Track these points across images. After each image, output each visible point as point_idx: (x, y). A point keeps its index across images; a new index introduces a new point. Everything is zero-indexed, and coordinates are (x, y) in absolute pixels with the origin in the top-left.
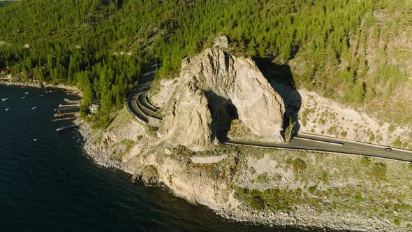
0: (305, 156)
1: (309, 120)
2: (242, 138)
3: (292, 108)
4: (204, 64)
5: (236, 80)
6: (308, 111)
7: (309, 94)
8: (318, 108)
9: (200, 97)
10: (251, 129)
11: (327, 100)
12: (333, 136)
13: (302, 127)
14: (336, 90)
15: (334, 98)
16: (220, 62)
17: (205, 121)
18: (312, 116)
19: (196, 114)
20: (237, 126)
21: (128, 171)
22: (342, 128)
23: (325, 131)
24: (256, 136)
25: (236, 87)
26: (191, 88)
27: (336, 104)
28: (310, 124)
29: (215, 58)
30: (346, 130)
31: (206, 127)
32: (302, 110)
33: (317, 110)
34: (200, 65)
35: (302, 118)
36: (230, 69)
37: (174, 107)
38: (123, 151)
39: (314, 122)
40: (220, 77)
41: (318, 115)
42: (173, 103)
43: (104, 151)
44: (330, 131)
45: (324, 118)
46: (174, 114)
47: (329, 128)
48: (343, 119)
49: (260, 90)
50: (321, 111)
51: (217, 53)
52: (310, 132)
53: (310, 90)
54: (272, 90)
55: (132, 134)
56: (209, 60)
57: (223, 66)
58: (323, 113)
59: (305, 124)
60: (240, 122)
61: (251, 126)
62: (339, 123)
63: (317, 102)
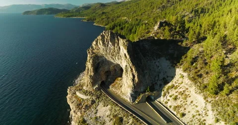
1: (169, 93)
3: (165, 80)
4: (99, 40)
5: (120, 52)
6: (172, 87)
7: (182, 73)
8: (181, 86)
10: (122, 87)
11: (190, 82)
12: (175, 113)
13: (162, 97)
15: (196, 83)
16: (109, 40)
18: (173, 92)
22: (185, 109)
23: (173, 107)
24: (121, 92)
25: (120, 57)
26: (89, 53)
27: (194, 88)
28: (167, 97)
29: (106, 37)
30: (186, 112)
31: (89, 77)
32: (170, 84)
33: (179, 88)
35: (165, 90)
36: (116, 45)
39: (171, 96)
40: (109, 49)
41: (176, 92)
44: (176, 108)
45: (178, 97)
47: (177, 105)
48: (192, 102)
50: (181, 90)
56: (101, 38)
57: (110, 43)
58: (180, 92)
62: (186, 104)
63: (184, 82)
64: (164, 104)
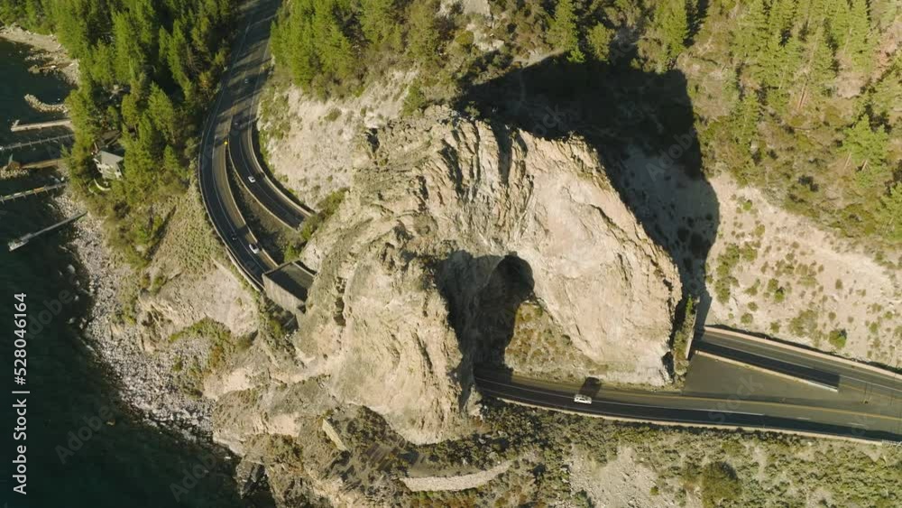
0: (738, 451)
1: (736, 282)
2: (548, 368)
3: (689, 240)
4: (429, 181)
5: (532, 201)
6: (734, 254)
7: (741, 192)
8: (765, 243)
9: (422, 295)
10: (575, 340)
11: (793, 220)
12: (805, 340)
13: (715, 305)
14: (819, 180)
15: (814, 215)
16: (483, 163)
17: (440, 365)
18: (747, 272)
19: (412, 344)
20: (531, 325)
21: (222, 442)
22: (832, 316)
23: (784, 325)
24: (589, 362)
25: (531, 223)
26: (392, 263)
27: (822, 234)
28: (740, 296)
29: (465, 154)
30: (844, 325)
31: (445, 383)
32: (717, 249)
33: (761, 251)
34: (417, 187)
35: (715, 278)
36: (514, 175)
37: (340, 303)
38: (204, 364)
39: (752, 291)
40: (482, 207)
41: (763, 270)
42: (334, 291)
43: (149, 349)
44: (797, 326)
45: (782, 282)
46: (340, 320)
47: (795, 314)
48: (839, 285)
49: (610, 246)
50: (773, 257)
51: (471, 137)
52: (737, 322)
53: (743, 181)
54: (649, 247)
55: (222, 308)
56: (445, 168)
57: (491, 173)
58: (779, 264)
59: (724, 296)
60: (541, 310)
61: (573, 331)
62: (825, 299)
63: (764, 222)
64: (741, 326)
